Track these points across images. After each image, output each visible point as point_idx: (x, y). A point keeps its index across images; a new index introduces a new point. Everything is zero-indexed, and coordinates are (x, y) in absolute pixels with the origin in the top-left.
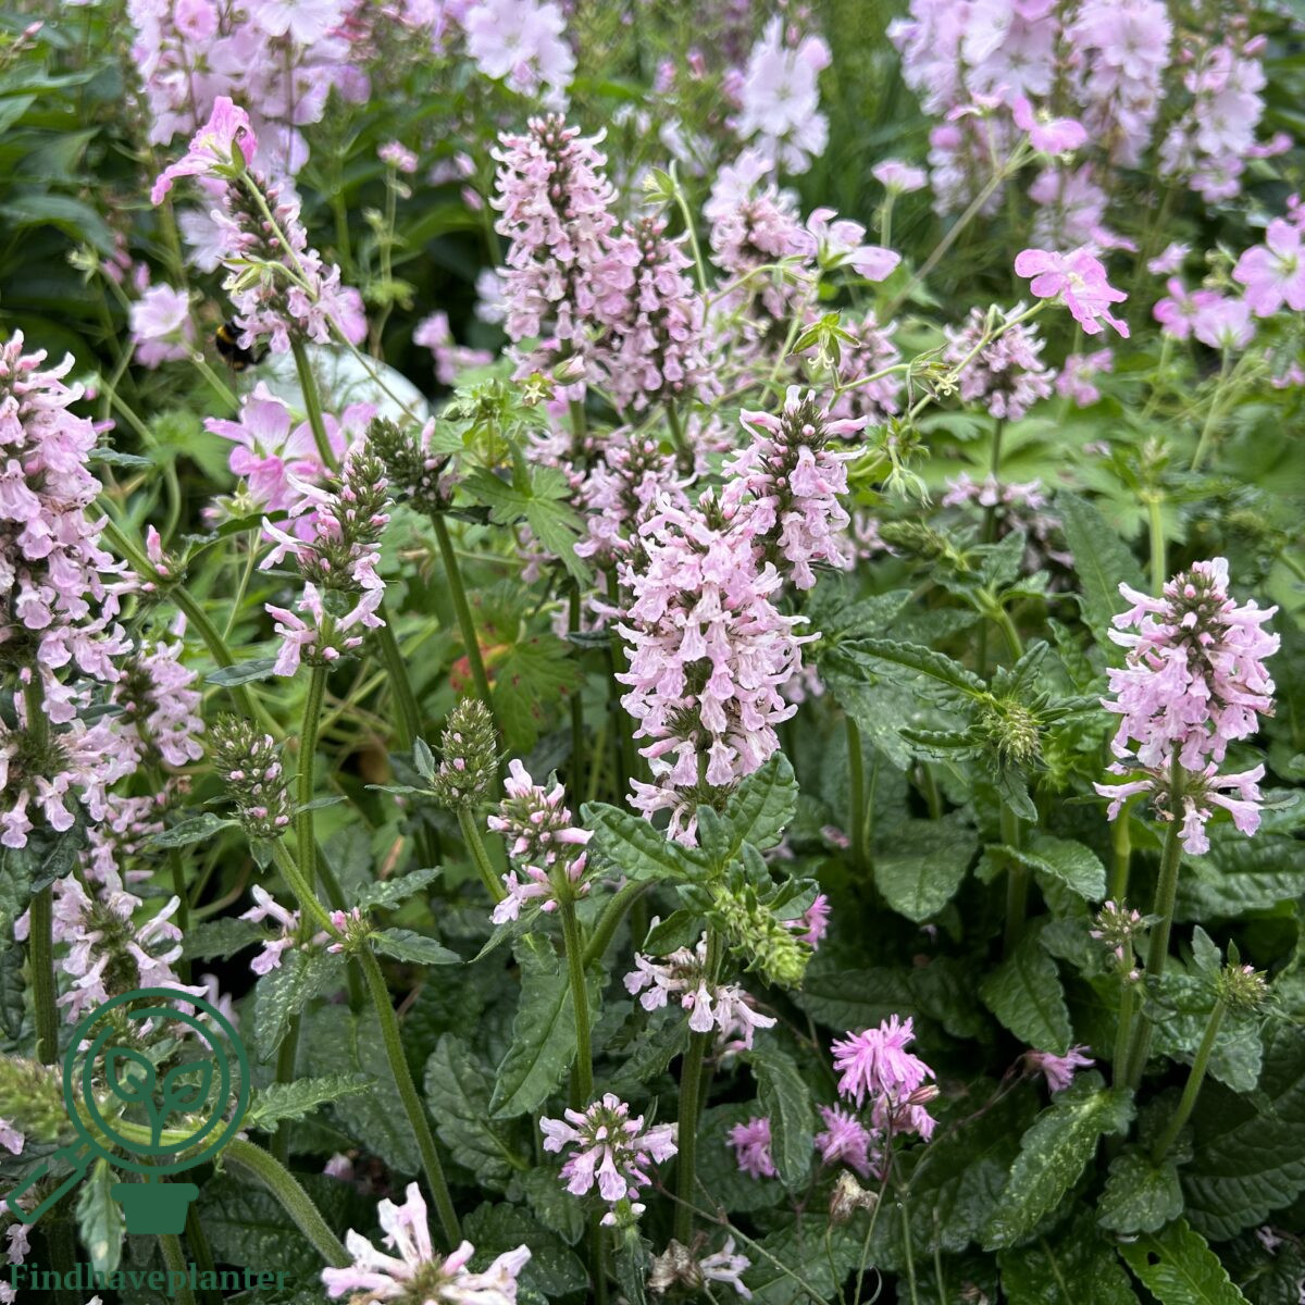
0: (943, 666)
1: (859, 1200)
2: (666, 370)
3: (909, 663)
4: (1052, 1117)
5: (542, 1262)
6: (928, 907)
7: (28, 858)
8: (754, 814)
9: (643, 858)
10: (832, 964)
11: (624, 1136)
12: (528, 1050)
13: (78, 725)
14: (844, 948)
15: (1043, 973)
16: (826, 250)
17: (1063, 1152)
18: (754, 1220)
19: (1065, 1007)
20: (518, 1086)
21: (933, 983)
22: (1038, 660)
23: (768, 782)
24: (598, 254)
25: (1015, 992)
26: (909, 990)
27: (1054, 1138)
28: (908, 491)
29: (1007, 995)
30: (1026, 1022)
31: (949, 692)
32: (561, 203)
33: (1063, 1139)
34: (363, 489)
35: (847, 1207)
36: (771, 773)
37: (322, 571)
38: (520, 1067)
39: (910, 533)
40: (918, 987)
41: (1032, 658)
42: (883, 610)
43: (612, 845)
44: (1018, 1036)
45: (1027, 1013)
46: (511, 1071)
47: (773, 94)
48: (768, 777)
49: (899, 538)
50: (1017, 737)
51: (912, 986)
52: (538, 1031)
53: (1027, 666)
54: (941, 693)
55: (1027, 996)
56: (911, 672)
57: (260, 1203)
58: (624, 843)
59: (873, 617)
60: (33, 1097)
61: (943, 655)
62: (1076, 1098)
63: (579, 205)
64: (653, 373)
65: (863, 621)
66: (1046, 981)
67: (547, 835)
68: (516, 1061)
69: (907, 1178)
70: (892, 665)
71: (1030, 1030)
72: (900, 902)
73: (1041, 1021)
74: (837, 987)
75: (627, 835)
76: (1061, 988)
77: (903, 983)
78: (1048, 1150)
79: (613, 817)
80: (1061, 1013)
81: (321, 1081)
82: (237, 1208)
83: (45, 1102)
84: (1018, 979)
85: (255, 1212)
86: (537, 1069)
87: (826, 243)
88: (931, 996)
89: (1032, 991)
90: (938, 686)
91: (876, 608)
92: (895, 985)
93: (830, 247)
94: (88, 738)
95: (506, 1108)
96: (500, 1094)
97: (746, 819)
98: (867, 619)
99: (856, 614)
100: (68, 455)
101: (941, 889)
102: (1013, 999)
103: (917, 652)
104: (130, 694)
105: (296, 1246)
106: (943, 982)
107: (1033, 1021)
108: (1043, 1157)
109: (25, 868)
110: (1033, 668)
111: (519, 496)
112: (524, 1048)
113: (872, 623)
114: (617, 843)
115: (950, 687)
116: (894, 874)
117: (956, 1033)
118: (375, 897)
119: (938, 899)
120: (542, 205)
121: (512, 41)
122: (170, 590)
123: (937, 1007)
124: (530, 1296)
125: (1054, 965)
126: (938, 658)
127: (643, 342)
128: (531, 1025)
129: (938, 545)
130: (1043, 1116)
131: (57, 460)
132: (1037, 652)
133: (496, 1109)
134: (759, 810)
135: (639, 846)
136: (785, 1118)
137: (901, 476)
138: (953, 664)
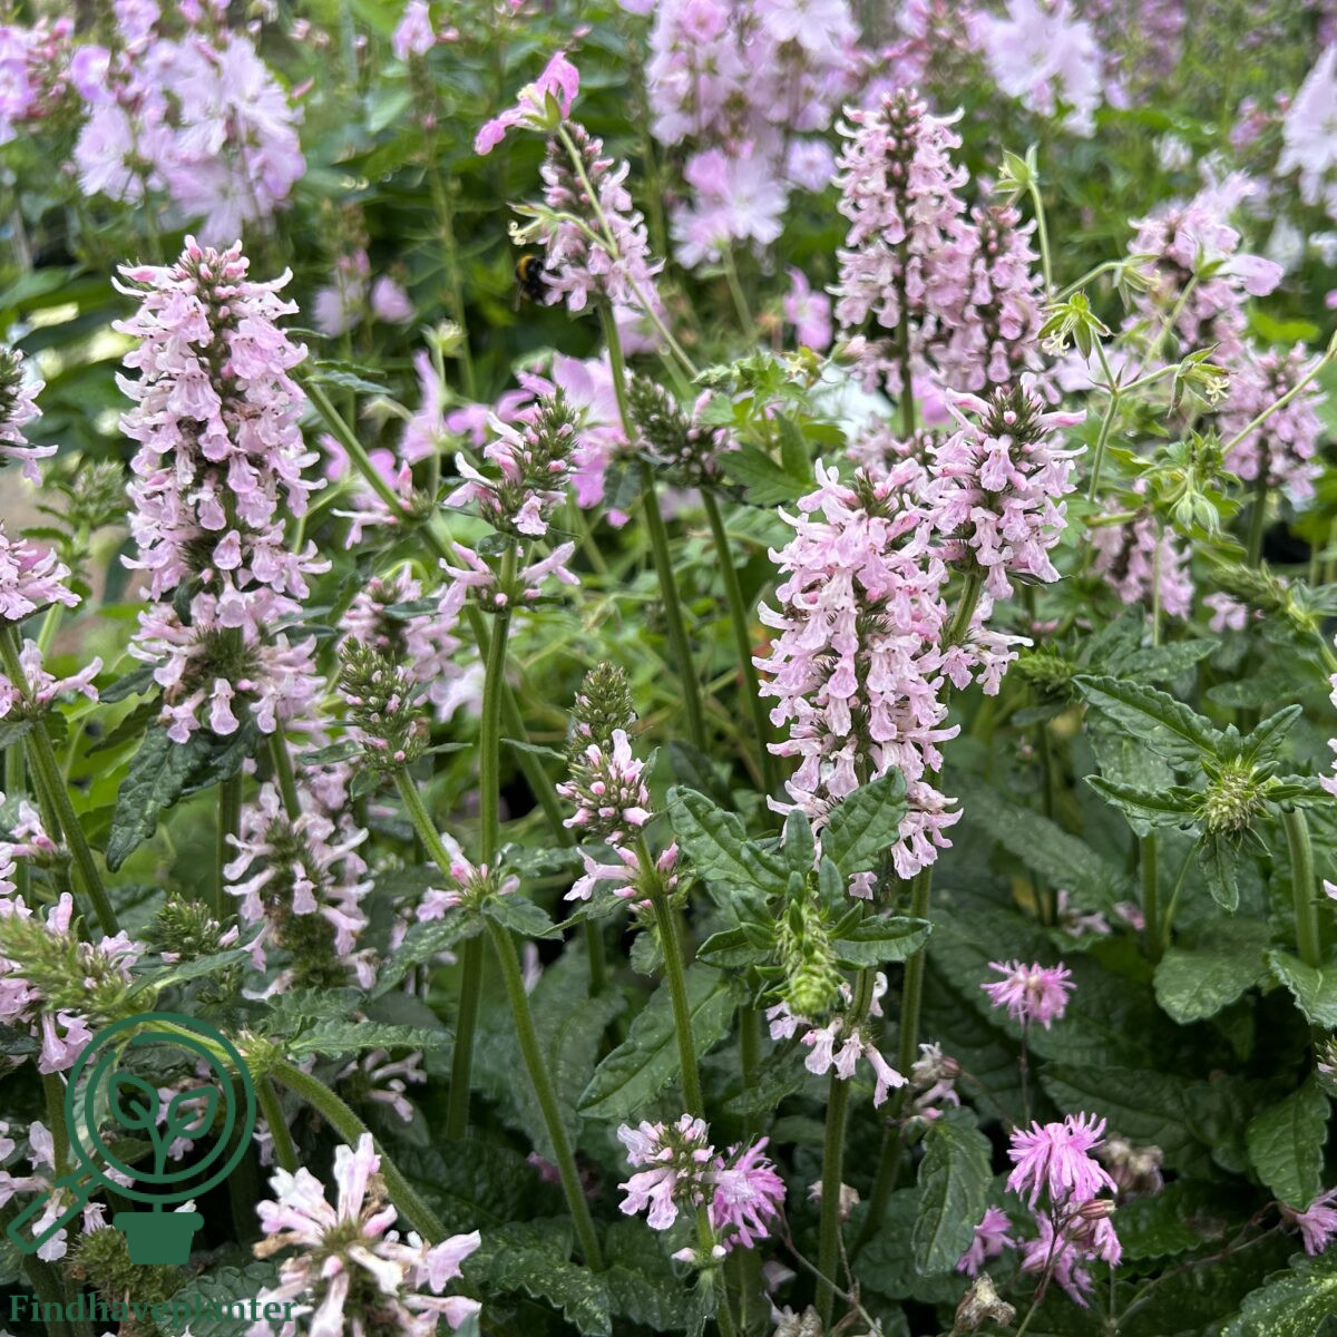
0: (1187, 721)
1: (990, 1309)
2: (992, 370)
3: (1148, 710)
4: (1286, 1283)
5: (659, 1291)
6: (1199, 1009)
7: (190, 755)
8: (858, 832)
9: (724, 856)
10: (1103, 1055)
11: (692, 1164)
12: (638, 1053)
13: (282, 640)
14: (1123, 1042)
15: (1313, 1113)
16: (1202, 256)
17: (1284, 1326)
18: (940, 1315)
19: (1321, 1157)
20: (616, 1088)
21: (1214, 1103)
22: (1285, 725)
23: (879, 799)
24: (936, 240)
25: (1281, 1128)
26: (1183, 1105)
27: (1280, 1309)
28: (1194, 517)
29: (1270, 1131)
30: (1278, 1164)
31: (1190, 751)
32: (897, 183)
33: (1290, 1312)
34: (544, 432)
35: (974, 1313)
36: (883, 789)
37: (494, 511)
38: (624, 1068)
39: (1245, 581)
40: (1194, 1103)
41: (1277, 723)
42: (1182, 658)
43: (691, 836)
44: (1262, 1177)
45: (1284, 1154)
46: (613, 1070)
47: (1318, 128)
48: (880, 793)
49: (1233, 585)
50: (1215, 805)
51: (1187, 1101)
52: (656, 1036)
53: (1270, 730)
54: (1179, 750)
55: (1291, 1136)
56: (1149, 720)
57: (431, 1161)
58: (706, 837)
59: (1168, 665)
60: (55, 968)
61: (1186, 706)
62: (1321, 1267)
63: (917, 186)
64: (979, 372)
65: (1156, 668)
66: (1313, 1122)
67: (611, 810)
68: (621, 1061)
69: (1119, 1312)
70: (1129, 710)
71: (1278, 1173)
72: (1169, 998)
73: (1294, 1167)
74: (1097, 1082)
75: (713, 830)
76: (1326, 1134)
77: (1177, 1095)
78: (1270, 1321)
79: (699, 807)
80: (1315, 1161)
81: (391, 1029)
82: (408, 1161)
83: (64, 974)
84: (1291, 1114)
85: (424, 1169)
86: (644, 1076)
87: (1202, 249)
88: (1208, 1116)
89: (1297, 1130)
90: (1175, 742)
91: (1175, 656)
92: (1166, 1094)
93: (1206, 253)
94: (290, 655)
95: (596, 1107)
96: (593, 1091)
97: (847, 836)
98: (1162, 666)
99: (1150, 659)
100: (256, 363)
101: (1221, 993)
102: (1276, 1135)
103: (1159, 699)
104: (384, 629)
105: (456, 1214)
106: (1227, 1105)
107: (1285, 1165)
108: (1261, 1326)
109: (185, 762)
110: (1276, 734)
111: (792, 481)
112: (634, 1049)
113: (1165, 671)
114: (697, 835)
115: (1190, 745)
116: (1182, 968)
117: (1224, 1164)
118: (524, 862)
119: (1214, 1004)
120: (877, 183)
121: (1036, 59)
122: (416, 527)
123: (1212, 1130)
124: (598, 1316)
125: (1328, 1106)
126: (1181, 709)
127: (971, 337)
128: (651, 1028)
129: (1278, 598)
130: (1275, 1279)
131: (244, 365)
132: (1285, 716)
133: (585, 1106)
134: (864, 828)
135: (722, 843)
136: (948, 1202)
137: (1192, 501)
138: (1196, 719)
